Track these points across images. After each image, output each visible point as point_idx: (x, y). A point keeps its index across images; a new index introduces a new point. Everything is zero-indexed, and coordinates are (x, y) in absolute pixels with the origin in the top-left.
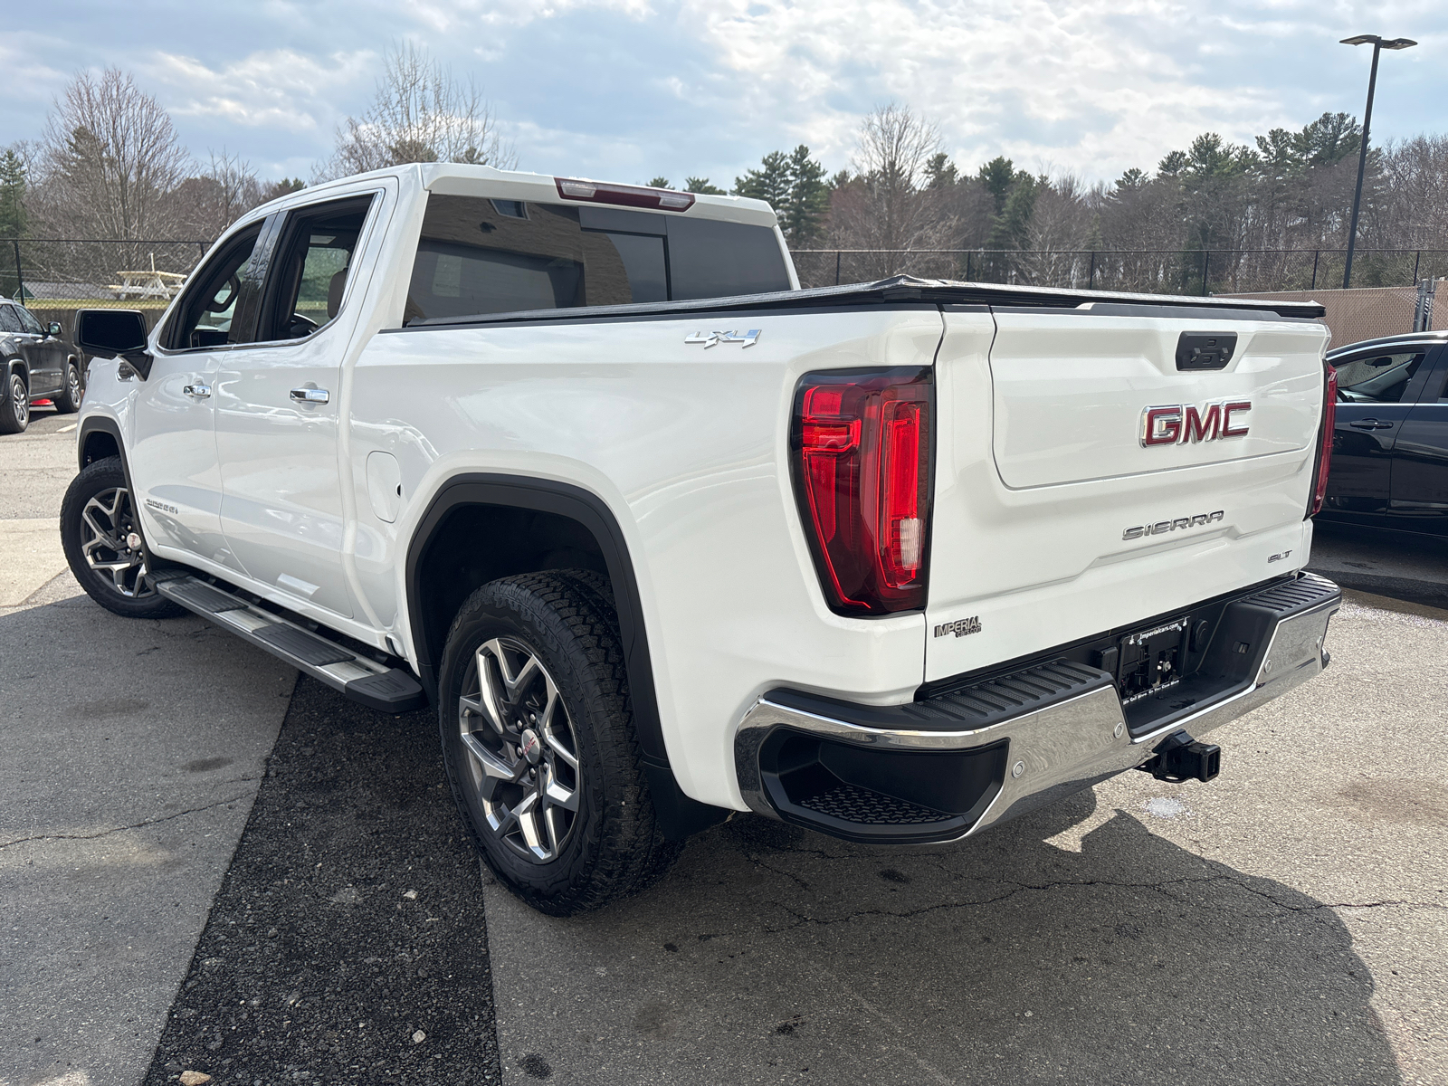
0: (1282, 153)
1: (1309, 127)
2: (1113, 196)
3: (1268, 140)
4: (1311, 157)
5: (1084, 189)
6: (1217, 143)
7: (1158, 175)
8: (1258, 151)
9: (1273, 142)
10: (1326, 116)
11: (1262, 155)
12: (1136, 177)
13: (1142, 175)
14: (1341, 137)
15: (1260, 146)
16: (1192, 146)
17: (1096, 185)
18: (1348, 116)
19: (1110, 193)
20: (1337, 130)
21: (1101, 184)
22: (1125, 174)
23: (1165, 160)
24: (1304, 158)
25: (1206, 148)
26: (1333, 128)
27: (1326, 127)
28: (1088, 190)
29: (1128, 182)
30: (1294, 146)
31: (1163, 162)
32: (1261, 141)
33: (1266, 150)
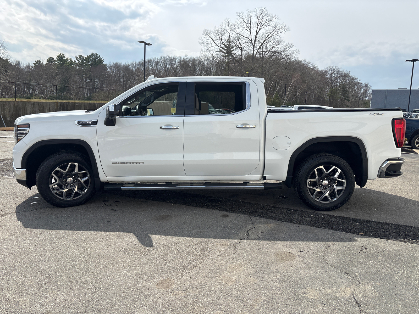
0: (82, 62)
1: (88, 56)
2: (33, 68)
3: (78, 58)
4: (90, 64)
5: (23, 65)
6: (64, 57)
7: (47, 63)
8: (76, 60)
9: (80, 59)
10: (93, 54)
11: (77, 62)
12: (40, 63)
13: (41, 62)
14: (97, 60)
15: (76, 59)
16: (57, 56)
17: (27, 64)
18: (98, 55)
19: (32, 67)
20: (96, 58)
21: (29, 64)
22: (36, 61)
23: (48, 59)
24: (88, 64)
25: (61, 57)
26: (95, 57)
27: (93, 57)
28: (25, 65)
29: (37, 64)
30: (85, 60)
31: (47, 59)
32: (76, 58)
33: (78, 60)
